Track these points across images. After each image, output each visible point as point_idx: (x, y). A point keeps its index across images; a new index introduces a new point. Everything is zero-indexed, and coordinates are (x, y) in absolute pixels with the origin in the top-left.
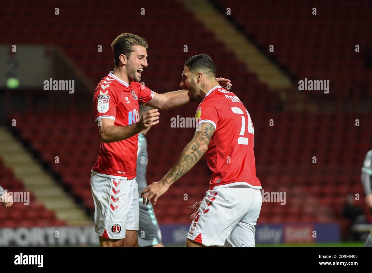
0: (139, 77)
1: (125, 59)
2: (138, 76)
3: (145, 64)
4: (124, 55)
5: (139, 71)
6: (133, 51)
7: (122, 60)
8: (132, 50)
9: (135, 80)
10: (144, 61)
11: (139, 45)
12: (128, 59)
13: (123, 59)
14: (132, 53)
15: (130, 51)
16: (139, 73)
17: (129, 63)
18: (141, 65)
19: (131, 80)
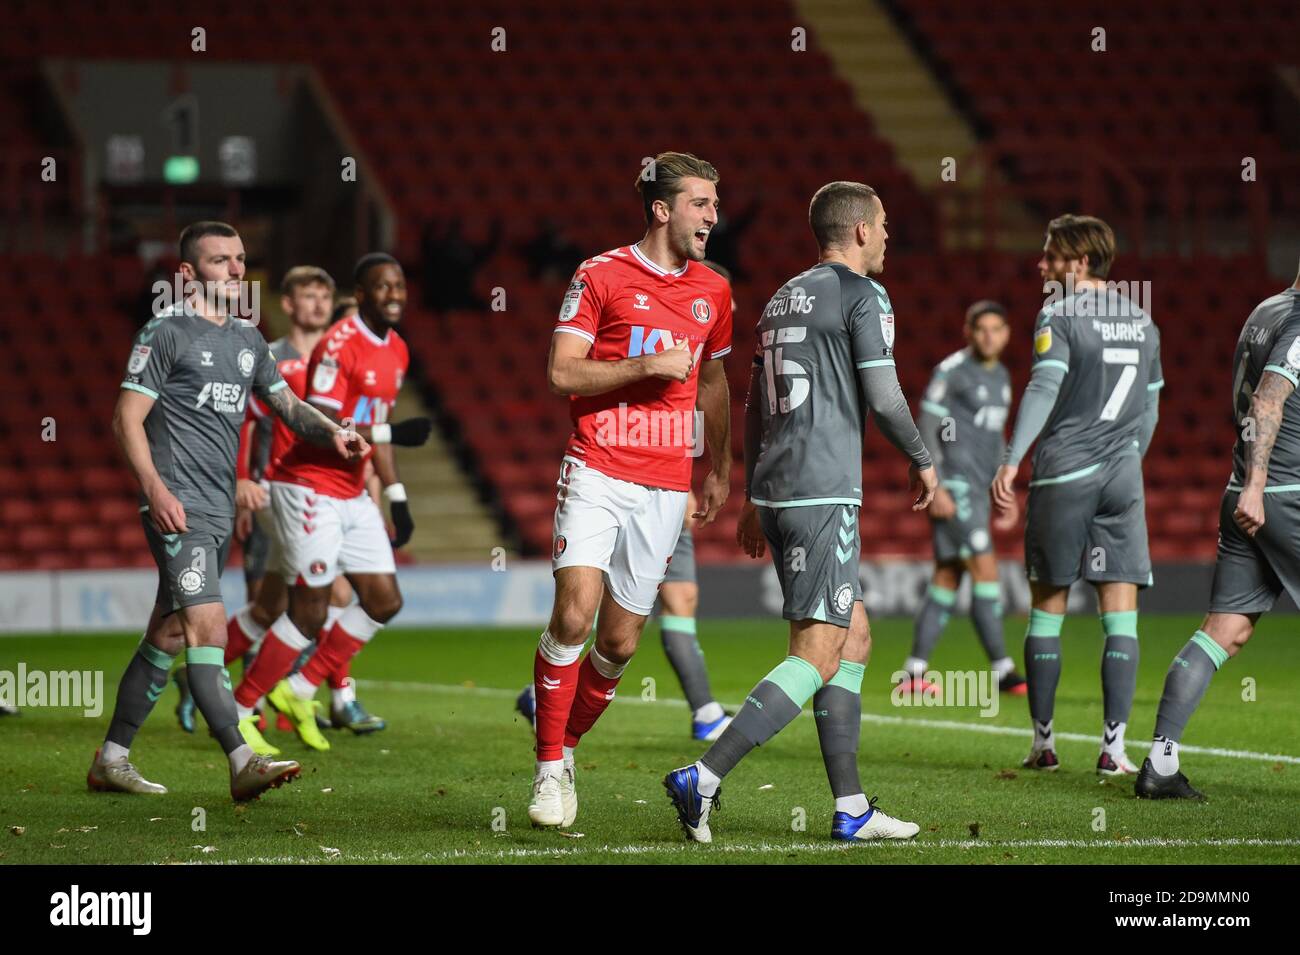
0: (699, 249)
1: (667, 212)
2: (697, 247)
3: (712, 217)
4: (662, 203)
5: (699, 235)
6: (681, 191)
7: (659, 212)
8: (679, 187)
9: (690, 256)
10: (710, 210)
11: (693, 175)
12: (671, 209)
13: (661, 212)
14: (680, 196)
15: (675, 191)
16: (702, 240)
17: (674, 217)
18: (702, 222)
19: (681, 257)
